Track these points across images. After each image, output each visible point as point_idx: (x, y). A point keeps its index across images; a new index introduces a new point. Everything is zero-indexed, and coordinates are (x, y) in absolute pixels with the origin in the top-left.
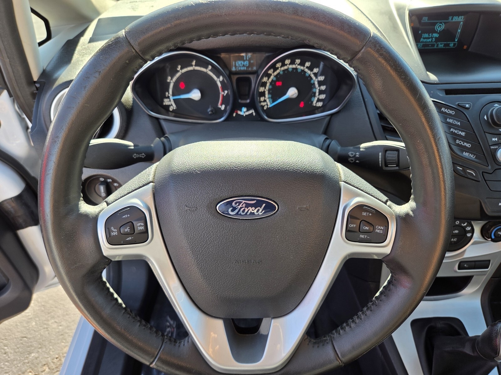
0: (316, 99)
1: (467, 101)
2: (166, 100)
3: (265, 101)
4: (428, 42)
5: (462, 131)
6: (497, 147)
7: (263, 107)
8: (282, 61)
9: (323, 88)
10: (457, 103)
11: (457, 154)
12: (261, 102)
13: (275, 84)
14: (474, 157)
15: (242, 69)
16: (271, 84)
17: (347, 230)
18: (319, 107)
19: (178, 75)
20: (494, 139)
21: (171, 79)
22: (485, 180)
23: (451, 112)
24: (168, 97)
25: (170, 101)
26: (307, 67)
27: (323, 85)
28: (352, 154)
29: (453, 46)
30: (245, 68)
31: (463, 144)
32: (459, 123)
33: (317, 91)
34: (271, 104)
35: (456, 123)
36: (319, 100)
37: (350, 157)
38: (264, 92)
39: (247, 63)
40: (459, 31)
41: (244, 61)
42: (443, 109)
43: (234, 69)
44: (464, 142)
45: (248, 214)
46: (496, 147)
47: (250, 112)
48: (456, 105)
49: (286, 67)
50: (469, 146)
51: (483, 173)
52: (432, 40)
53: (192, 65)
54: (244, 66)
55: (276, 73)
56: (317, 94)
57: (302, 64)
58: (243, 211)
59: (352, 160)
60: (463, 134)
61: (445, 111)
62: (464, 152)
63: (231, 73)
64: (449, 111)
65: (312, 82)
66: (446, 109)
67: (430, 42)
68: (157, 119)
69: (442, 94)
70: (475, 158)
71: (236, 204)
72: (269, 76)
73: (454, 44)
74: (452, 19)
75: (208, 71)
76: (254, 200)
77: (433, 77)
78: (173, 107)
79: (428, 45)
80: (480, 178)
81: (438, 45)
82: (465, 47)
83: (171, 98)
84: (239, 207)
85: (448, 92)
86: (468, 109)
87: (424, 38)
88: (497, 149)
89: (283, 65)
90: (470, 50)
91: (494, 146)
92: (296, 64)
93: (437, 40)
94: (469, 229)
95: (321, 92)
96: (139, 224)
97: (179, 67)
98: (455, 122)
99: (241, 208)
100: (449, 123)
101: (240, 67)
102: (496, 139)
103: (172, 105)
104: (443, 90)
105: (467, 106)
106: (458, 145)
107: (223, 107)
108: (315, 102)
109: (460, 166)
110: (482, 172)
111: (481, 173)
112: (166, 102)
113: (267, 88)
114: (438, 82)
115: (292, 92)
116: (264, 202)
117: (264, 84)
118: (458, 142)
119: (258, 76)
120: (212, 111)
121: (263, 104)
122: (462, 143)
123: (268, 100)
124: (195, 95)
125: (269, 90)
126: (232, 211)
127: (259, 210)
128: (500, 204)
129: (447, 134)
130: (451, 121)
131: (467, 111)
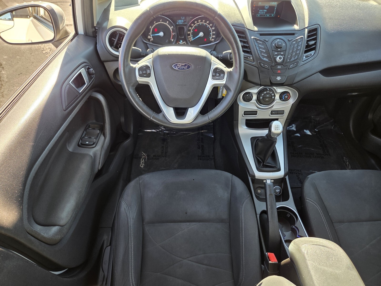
0: (211, 37)
1: (267, 38)
2: (149, 36)
3: (190, 38)
4: (262, 14)
5: (264, 50)
7: (189, 40)
8: (197, 20)
9: (214, 33)
11: (261, 58)
12: (188, 38)
13: (194, 30)
14: (268, 60)
15: (181, 23)
16: (193, 30)
17: (213, 76)
18: (213, 41)
19: (154, 25)
21: (152, 27)
22: (272, 69)
23: (261, 42)
24: (150, 35)
25: (151, 37)
26: (207, 24)
27: (214, 31)
28: (220, 56)
29: (273, 16)
30: (182, 23)
32: (263, 47)
33: (212, 34)
34: (193, 39)
36: (212, 38)
37: (219, 57)
38: (190, 34)
39: (183, 21)
40: (275, 9)
41: (182, 20)
42: (258, 41)
43: (177, 23)
44: (265, 54)
45: (182, 68)
47: (184, 43)
48: (263, 40)
49: (199, 23)
50: (266, 56)
52: (264, 13)
53: (160, 22)
54: (181, 22)
55: (194, 26)
56: (212, 35)
57: (205, 22)
58: (181, 68)
59: (220, 58)
60: (264, 51)
62: (264, 58)
63: (176, 25)
65: (210, 30)
67: (263, 14)
68: (146, 43)
69: (259, 36)
71: (178, 65)
72: (192, 27)
73: (274, 15)
74: (272, 3)
75: (167, 24)
76: (184, 64)
77: (256, 29)
78: (152, 39)
79: (262, 15)
80: (270, 68)
81: (267, 15)
82: (279, 16)
83: (151, 35)
84: (179, 66)
85: (261, 35)
86: (267, 41)
87: (260, 12)
88: (277, 57)
89: (198, 22)
90: (280, 18)
91: (275, 56)
92: (203, 22)
93: (266, 13)
94: (273, 95)
95: (213, 34)
96: (148, 71)
97: (155, 22)
99: (180, 66)
100: (260, 47)
101: (180, 22)
102: (277, 53)
103: (151, 39)
104: (259, 34)
105: (267, 40)
107: (173, 40)
108: (211, 39)
109: (262, 63)
111: (270, 66)
112: (149, 37)
113: (191, 32)
114: (258, 31)
115: (201, 34)
116: (187, 65)
117: (190, 30)
118: (262, 54)
119: (187, 27)
120: (168, 41)
121: (189, 39)
123: (191, 38)
124: (161, 34)
125: (192, 33)
126: (177, 67)
127: (185, 67)
128: (277, 78)
129: (258, 51)
130: (260, 46)
131: (267, 42)
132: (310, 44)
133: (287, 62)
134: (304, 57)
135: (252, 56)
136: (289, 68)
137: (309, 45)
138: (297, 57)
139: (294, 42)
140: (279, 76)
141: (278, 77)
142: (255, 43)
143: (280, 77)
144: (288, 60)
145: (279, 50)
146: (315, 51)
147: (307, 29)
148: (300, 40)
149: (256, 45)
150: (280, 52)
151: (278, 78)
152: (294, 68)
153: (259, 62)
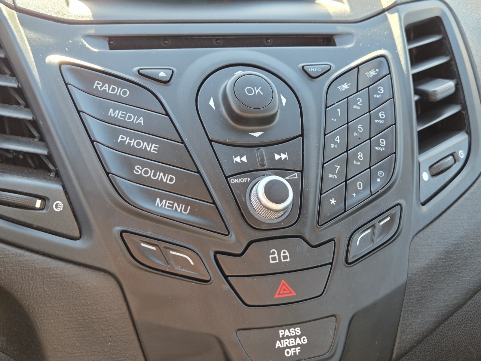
1: (159, 62)
5: (150, 141)
6: (249, 179)
10: (136, 69)
11: (135, 206)
14: (185, 210)
20: (238, 157)
22: (226, 277)
23: (119, 91)
31: (155, 175)
32: (141, 121)
35: (134, 119)
42: (97, 85)
44: (156, 169)
46: (245, 180)
48: (133, 74)
50: (171, 180)
51: (218, 256)
60: (152, 148)
61: (104, 88)
62: (158, 200)
64: (113, 90)
66: (107, 85)
69: (99, 49)
70: (191, 213)
77: (79, 9)
80: (211, 272)
85: (117, 42)
86: (164, 82)
88: (248, 184)
91: (239, 178)
98: (130, 117)
100: (113, 122)
102: (244, 159)
104: (104, 37)
105: (163, 75)
106: (139, 180)
109: (147, 239)
110: (216, 253)
111: (212, 254)
114: (91, 19)
118: (139, 170)
122: (151, 173)
128: (278, 344)
129: (105, 151)
130: (118, 114)
131: (162, 86)
132: (440, 97)
133: (326, 212)
134: (425, 176)
135: (58, 187)
136: (350, 261)
137: (432, 99)
138: (381, 173)
139: (345, 86)
140: (289, 326)
141: (281, 333)
142: (79, 96)
143: (297, 331)
144: (333, 202)
145: (257, 134)
146: (469, 133)
147: (396, 15)
148: (373, 73)
149: (82, 106)
150: (263, 149)
151: (285, 343)
152: (380, 254)
153: (119, 228)
